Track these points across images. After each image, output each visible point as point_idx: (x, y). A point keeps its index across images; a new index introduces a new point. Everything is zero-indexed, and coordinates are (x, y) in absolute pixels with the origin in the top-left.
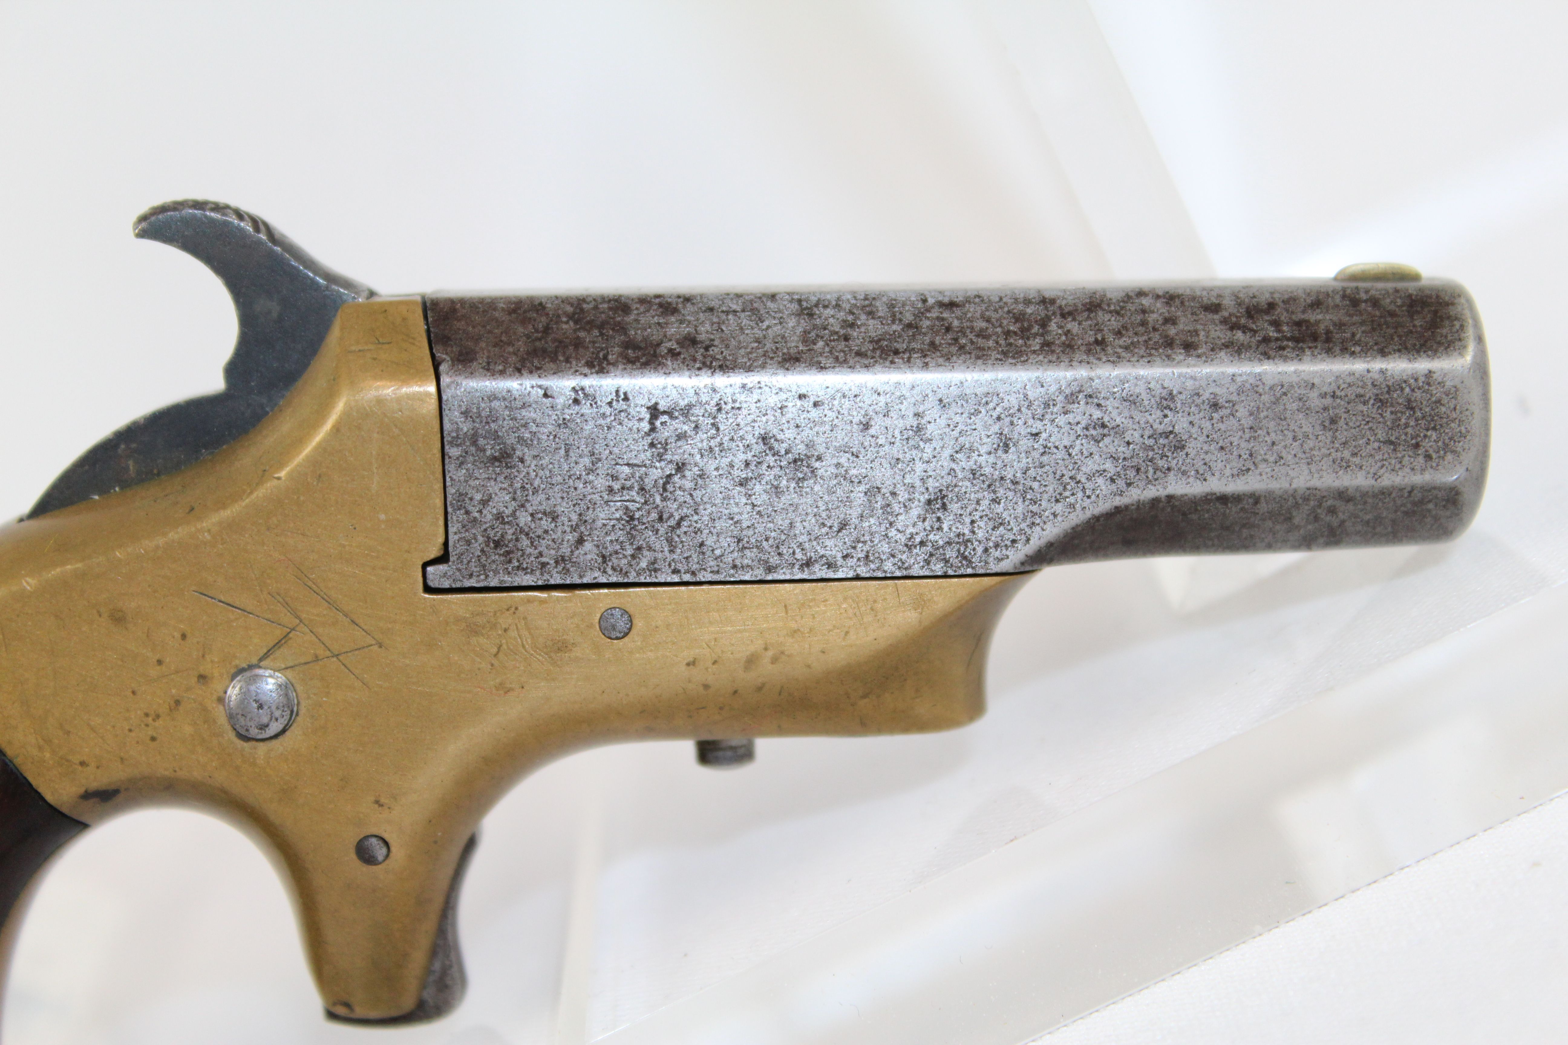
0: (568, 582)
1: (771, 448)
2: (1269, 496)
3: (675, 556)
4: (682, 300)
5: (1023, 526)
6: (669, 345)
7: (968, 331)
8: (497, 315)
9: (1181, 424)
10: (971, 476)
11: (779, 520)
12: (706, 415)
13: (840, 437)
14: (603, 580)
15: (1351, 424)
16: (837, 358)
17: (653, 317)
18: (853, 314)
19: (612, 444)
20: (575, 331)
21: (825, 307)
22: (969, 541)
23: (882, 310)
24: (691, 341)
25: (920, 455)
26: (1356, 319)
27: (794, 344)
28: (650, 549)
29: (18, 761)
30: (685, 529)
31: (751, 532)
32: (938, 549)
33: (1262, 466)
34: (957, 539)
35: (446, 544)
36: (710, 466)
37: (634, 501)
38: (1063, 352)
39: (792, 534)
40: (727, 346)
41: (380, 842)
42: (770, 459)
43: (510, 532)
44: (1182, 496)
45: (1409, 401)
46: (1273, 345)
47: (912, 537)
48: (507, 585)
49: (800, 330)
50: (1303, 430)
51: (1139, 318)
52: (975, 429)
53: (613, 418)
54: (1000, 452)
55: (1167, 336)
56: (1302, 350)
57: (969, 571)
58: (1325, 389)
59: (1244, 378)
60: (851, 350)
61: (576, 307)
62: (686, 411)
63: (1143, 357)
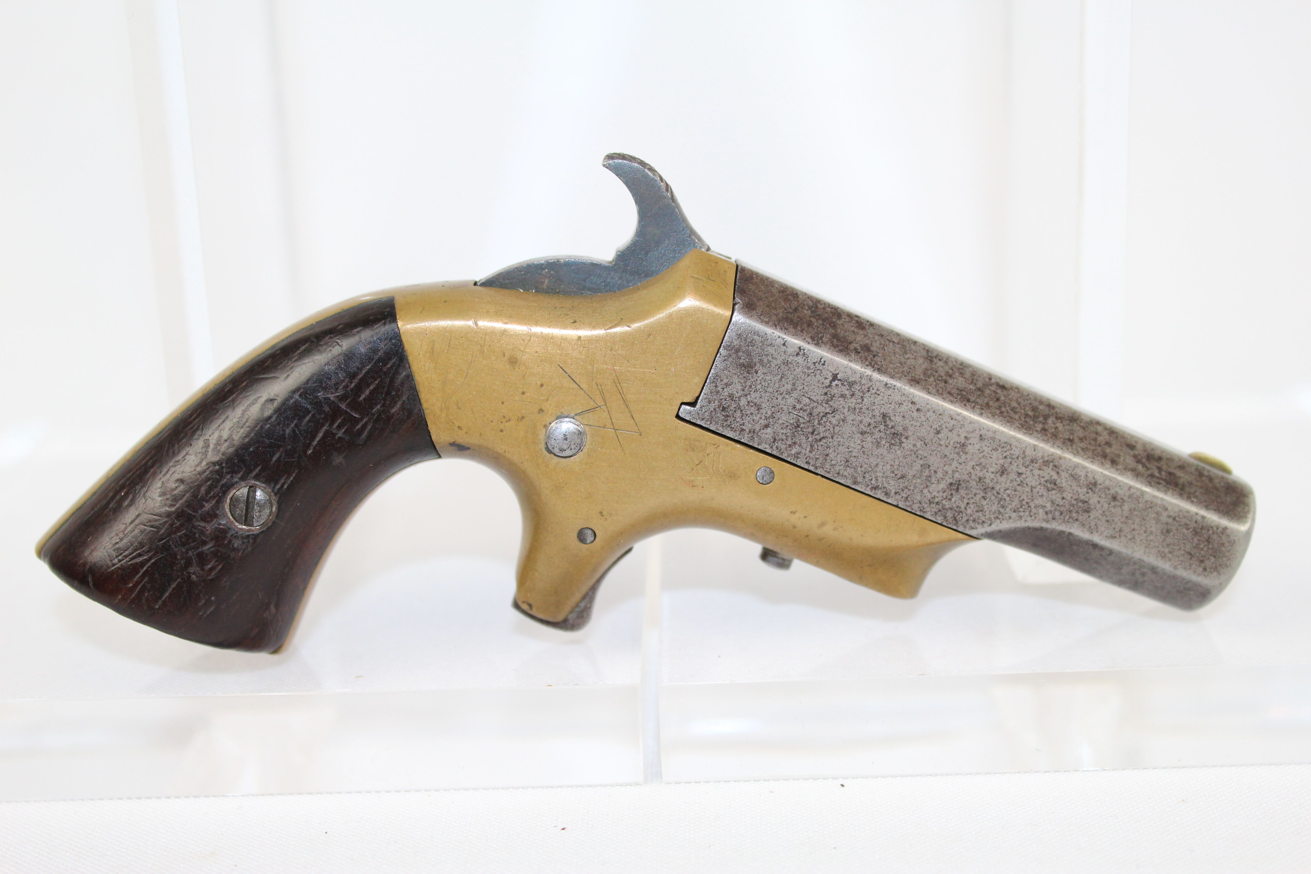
0: (751, 444)
1: (885, 422)
2: (1119, 554)
3: (811, 455)
4: (868, 324)
5: (992, 516)
6: (855, 345)
7: (1007, 405)
8: (773, 290)
9: (1094, 499)
10: (978, 480)
11: (872, 460)
12: (861, 391)
13: (923, 432)
14: (769, 451)
15: (1176, 537)
16: (938, 390)
17: (852, 327)
18: (953, 370)
19: (806, 384)
20: (810, 317)
21: (940, 360)
22: (961, 512)
23: (968, 375)
24: (866, 348)
25: (957, 458)
26: (1199, 484)
27: (919, 373)
28: (800, 445)
29: (426, 412)
30: (823, 444)
31: (854, 460)
32: (944, 509)
33: (1123, 538)
34: (956, 509)
35: (698, 398)
36: (850, 417)
37: (803, 418)
38: (1051, 437)
39: (875, 470)
40: (885, 360)
41: (593, 534)
42: (882, 427)
43: (733, 406)
44: (1076, 536)
45: (1209, 538)
46: (1155, 479)
47: (934, 498)
48: (720, 432)
49: (924, 366)
50: (1152, 529)
51: (1094, 436)
52: (991, 458)
53: (813, 371)
54: (998, 475)
55: (1104, 452)
56: (1168, 489)
57: (954, 527)
58: (1172, 514)
59: (1135, 491)
60: (946, 389)
61: (814, 304)
62: (851, 384)
63: (1089, 457)
